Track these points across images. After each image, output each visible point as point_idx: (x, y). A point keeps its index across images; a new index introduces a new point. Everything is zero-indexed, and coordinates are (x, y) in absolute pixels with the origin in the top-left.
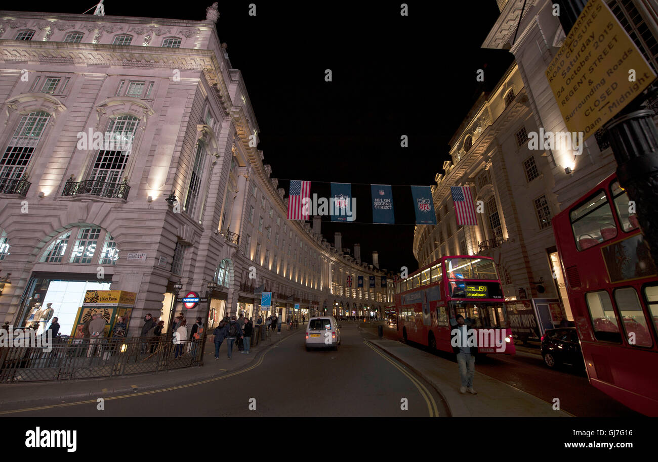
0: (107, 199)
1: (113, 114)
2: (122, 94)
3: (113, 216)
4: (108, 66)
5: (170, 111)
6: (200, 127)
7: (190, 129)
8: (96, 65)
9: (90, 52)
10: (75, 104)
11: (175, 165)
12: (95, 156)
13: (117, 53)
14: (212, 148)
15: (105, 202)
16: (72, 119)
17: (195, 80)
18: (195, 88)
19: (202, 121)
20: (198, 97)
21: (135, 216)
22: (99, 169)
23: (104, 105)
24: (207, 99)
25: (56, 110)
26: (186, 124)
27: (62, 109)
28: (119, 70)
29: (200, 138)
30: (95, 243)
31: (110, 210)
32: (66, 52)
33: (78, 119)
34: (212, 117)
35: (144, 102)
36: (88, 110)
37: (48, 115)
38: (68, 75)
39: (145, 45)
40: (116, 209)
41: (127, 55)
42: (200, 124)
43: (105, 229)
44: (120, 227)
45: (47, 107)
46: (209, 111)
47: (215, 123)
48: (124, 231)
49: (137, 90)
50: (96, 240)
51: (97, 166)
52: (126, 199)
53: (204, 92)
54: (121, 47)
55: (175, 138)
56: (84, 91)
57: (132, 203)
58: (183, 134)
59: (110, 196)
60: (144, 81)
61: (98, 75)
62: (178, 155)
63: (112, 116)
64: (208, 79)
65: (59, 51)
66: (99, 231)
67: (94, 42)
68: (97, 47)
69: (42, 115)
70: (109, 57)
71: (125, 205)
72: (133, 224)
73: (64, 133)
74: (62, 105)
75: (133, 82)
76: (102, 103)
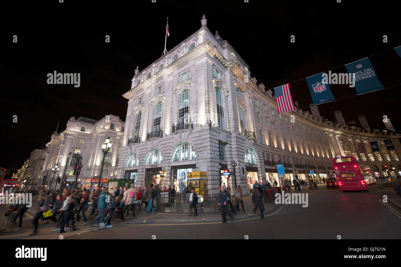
0: (186, 130)
1: (180, 92)
2: (180, 81)
3: (190, 137)
4: (173, 72)
5: (199, 79)
6: (214, 81)
7: (209, 84)
8: (170, 75)
9: (166, 70)
10: (168, 94)
11: (207, 105)
12: (178, 113)
13: (174, 66)
14: (224, 89)
15: (186, 132)
16: (168, 100)
17: (205, 59)
18: (206, 63)
19: (214, 77)
20: (208, 66)
21: (197, 135)
22: (181, 118)
23: (176, 90)
24: (213, 65)
25: (163, 99)
26: (207, 83)
27: (164, 98)
28: (177, 72)
29: (216, 86)
30: (187, 150)
31: (188, 135)
32: (160, 75)
33: (170, 100)
34: (219, 72)
35: (188, 81)
36: (172, 94)
37: (161, 102)
38: (163, 84)
39: (182, 55)
40: (190, 134)
41: (177, 64)
42: (213, 79)
43: (189, 144)
44: (194, 141)
45: (160, 99)
46: (216, 70)
47: (221, 75)
48: (195, 143)
49: (185, 77)
50: (187, 149)
51: (180, 117)
52: (193, 128)
53: (211, 62)
54: (174, 62)
55: (204, 91)
56: (169, 87)
57: (196, 129)
58: (207, 88)
59: (187, 128)
60: (186, 72)
61: (171, 78)
62: (207, 99)
63: (180, 93)
64: (210, 55)
65: (158, 76)
66: (187, 145)
67: (167, 65)
68: (168, 67)
69: (160, 103)
70: (172, 69)
71: (193, 131)
72: (198, 139)
73: (167, 107)
74: (164, 97)
75: (183, 74)
76: (175, 89)
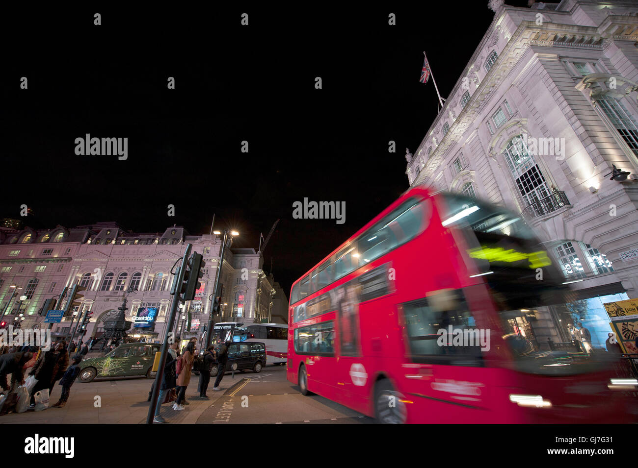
0: (553, 214)
1: (501, 149)
2: (494, 131)
3: (570, 225)
4: (471, 125)
5: (538, 104)
6: (580, 87)
7: (570, 99)
8: (467, 131)
9: (457, 128)
10: (477, 164)
11: (589, 141)
12: (516, 187)
13: (470, 111)
14: (619, 89)
15: (553, 217)
16: (482, 175)
17: (533, 59)
18: (540, 64)
19: (576, 80)
20: (549, 67)
21: (592, 214)
22: (527, 194)
23: (491, 149)
24: (560, 57)
25: (471, 177)
26: (562, 99)
27: (473, 173)
28: (479, 118)
29: (591, 93)
31: (564, 222)
32: (449, 142)
33: (486, 171)
34: (584, 64)
35: (512, 120)
36: (486, 160)
37: (470, 183)
38: (460, 152)
39: (477, 86)
40: (568, 217)
41: (475, 105)
42: (576, 84)
43: (574, 240)
44: (587, 231)
45: (466, 179)
46: (574, 63)
47: (594, 65)
49: (501, 117)
51: (523, 193)
52: (569, 204)
53: (551, 56)
54: (468, 105)
55: (564, 119)
56: (474, 151)
57: (579, 205)
58: (568, 109)
59: (553, 210)
60: (500, 107)
61: (473, 135)
62: (582, 130)
63: (502, 151)
64: (543, 44)
65: (446, 144)
67: (454, 120)
68: (458, 121)
69: (468, 186)
70: (468, 118)
71: (572, 210)
72: (597, 223)
73: (486, 187)
74: (471, 172)
75: (493, 116)
76: (488, 149)
